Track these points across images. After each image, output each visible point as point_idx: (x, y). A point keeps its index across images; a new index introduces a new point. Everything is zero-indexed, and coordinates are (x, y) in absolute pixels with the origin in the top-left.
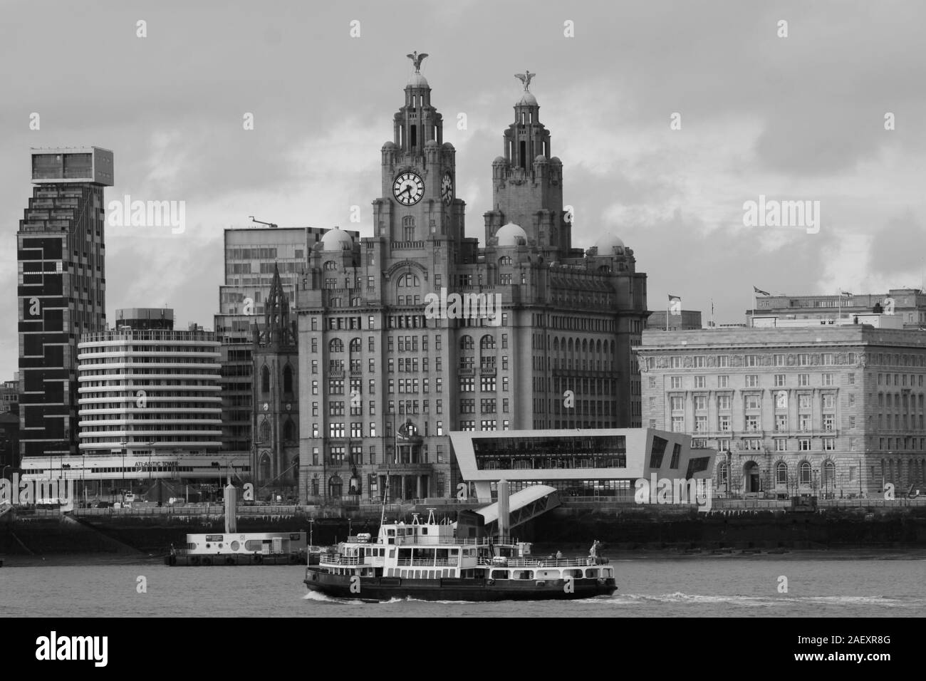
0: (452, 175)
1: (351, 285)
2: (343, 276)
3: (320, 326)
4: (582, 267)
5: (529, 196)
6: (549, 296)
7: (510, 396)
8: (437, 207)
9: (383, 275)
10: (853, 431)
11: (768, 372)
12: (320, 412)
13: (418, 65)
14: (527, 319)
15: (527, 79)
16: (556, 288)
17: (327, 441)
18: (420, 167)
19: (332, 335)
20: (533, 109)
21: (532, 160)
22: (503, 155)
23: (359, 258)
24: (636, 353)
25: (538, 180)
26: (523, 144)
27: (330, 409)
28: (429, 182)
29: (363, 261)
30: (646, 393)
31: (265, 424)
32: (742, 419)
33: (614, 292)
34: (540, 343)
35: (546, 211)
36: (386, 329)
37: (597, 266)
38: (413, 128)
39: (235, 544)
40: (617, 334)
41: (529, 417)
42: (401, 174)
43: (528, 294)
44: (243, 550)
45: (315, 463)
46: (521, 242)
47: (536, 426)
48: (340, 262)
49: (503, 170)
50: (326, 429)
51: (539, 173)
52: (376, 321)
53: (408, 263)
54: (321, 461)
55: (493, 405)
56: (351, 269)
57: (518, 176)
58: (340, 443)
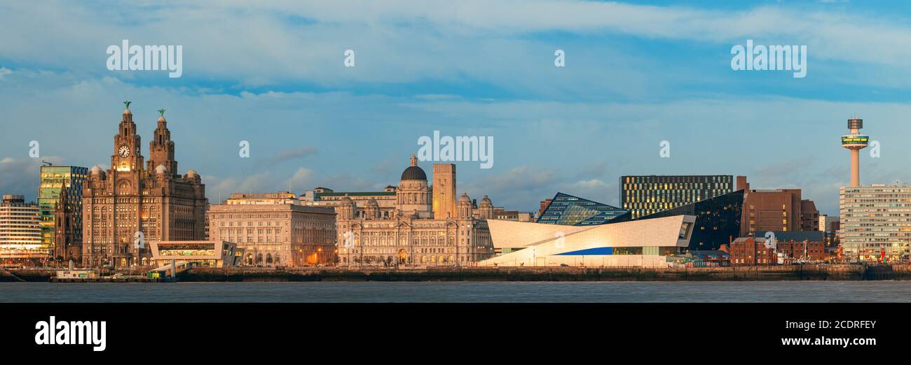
0: (139, 147)
1: (102, 187)
2: (99, 184)
3: (91, 202)
4: (182, 181)
5: (163, 155)
6: (174, 191)
7: (161, 228)
8: (135, 158)
9: (114, 183)
10: (287, 242)
11: (256, 221)
12: (91, 234)
13: (128, 106)
14: (167, 200)
15: (162, 112)
16: (176, 189)
17: (93, 245)
18: (129, 143)
19: (95, 205)
20: (164, 123)
21: (164, 142)
22: (153, 140)
23: (106, 177)
24: (208, 213)
25: (166, 149)
26: (161, 136)
27: (94, 233)
28: (132, 150)
29: (107, 178)
30: (211, 227)
31: (59, 238)
32: (246, 238)
33: (194, 191)
34: (171, 209)
35: (169, 161)
36: (115, 203)
37: (187, 181)
38: (126, 129)
39: (74, 275)
40: (195, 206)
41: (167, 236)
42: (121, 146)
43: (167, 191)
44: (77, 277)
45: (88, 252)
46: (165, 172)
47: (170, 240)
48: (98, 178)
49: (154, 145)
50: (93, 240)
51: (166, 147)
52: (112, 200)
53: (124, 179)
54: (91, 252)
55: (154, 232)
56: (102, 181)
57: (159, 147)
58: (98, 245)
